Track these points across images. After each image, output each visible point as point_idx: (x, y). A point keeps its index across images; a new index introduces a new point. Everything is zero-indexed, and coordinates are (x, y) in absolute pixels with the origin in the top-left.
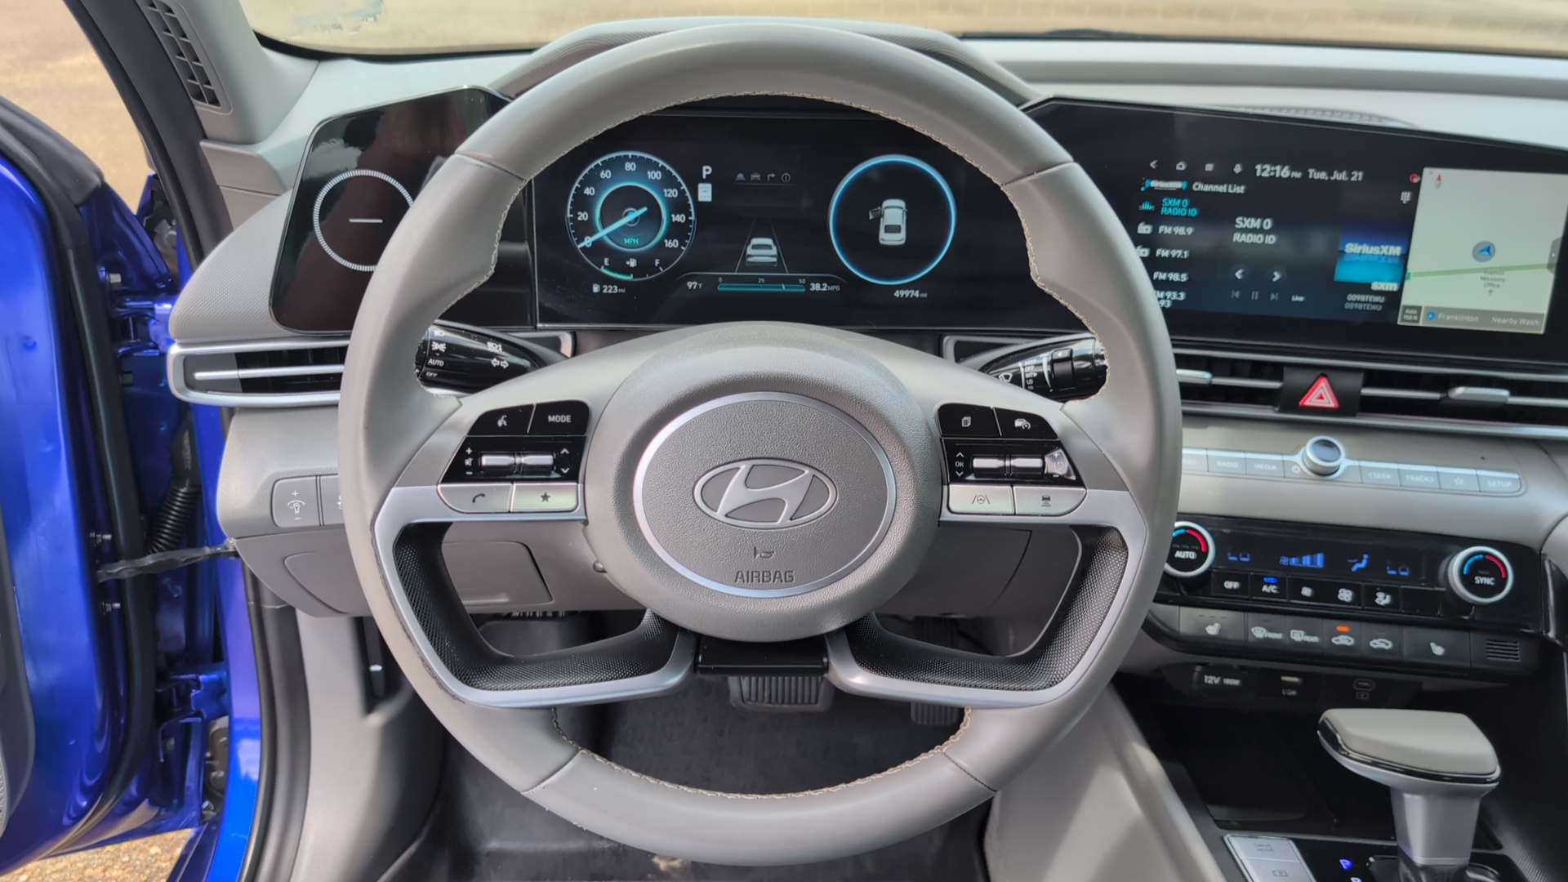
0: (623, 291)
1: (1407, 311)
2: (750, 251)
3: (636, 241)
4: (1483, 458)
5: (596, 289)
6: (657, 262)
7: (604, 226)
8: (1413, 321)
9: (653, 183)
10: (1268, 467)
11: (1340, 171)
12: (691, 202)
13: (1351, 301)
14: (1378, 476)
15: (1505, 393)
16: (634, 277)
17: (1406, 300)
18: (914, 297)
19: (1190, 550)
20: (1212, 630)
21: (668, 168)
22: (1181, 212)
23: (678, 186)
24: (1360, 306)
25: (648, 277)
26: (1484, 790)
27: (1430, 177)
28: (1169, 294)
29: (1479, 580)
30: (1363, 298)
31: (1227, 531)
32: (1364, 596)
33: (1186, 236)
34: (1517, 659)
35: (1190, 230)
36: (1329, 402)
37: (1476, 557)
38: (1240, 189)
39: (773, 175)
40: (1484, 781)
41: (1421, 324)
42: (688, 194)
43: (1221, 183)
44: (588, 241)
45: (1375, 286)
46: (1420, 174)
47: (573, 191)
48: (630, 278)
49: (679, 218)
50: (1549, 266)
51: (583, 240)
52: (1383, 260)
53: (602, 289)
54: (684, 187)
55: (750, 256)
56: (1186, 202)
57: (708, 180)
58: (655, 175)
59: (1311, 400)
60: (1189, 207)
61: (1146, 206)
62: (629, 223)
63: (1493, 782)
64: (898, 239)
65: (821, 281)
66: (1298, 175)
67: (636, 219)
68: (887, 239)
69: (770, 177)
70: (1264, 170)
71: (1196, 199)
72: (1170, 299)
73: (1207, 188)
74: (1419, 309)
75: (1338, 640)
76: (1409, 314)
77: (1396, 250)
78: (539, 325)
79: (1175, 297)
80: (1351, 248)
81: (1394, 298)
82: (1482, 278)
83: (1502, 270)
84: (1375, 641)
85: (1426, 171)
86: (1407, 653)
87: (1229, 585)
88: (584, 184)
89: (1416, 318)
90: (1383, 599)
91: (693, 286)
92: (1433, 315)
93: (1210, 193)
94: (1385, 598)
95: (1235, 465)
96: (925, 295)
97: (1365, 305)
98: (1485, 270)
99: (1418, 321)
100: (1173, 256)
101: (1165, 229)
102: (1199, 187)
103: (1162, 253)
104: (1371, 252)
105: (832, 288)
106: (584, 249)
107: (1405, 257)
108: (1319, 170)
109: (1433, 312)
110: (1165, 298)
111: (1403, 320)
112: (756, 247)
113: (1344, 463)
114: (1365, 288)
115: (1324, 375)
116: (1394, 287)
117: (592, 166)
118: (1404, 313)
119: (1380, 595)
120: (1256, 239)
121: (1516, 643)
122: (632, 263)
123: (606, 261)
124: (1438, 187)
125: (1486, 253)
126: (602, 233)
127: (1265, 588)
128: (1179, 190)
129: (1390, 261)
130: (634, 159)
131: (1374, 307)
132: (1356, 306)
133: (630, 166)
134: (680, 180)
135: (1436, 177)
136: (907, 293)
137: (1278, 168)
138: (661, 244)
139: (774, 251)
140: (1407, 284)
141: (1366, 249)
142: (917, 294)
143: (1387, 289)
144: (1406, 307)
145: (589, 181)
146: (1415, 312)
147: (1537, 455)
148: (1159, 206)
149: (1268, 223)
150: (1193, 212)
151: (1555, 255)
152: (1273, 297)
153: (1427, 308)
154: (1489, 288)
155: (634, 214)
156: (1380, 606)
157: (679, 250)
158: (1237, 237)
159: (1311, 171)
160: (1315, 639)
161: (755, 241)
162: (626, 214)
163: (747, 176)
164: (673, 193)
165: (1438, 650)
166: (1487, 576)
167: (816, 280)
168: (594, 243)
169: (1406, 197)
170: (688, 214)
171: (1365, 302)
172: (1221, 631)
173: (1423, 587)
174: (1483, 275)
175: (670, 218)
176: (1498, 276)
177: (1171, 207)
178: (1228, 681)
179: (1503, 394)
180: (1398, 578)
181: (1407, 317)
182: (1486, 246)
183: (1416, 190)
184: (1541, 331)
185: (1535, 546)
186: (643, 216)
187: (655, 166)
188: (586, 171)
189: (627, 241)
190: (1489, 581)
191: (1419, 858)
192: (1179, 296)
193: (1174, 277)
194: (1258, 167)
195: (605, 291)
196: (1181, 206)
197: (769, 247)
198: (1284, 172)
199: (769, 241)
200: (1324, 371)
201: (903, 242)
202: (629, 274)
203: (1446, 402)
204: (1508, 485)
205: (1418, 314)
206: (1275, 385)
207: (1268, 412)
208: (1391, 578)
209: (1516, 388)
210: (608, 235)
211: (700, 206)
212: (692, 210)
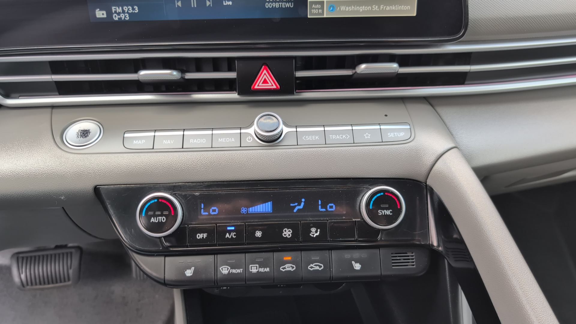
1: (314, 6)
4: (386, 116)
8: (319, 14)
10: (228, 140)
13: (270, 2)
14: (309, 138)
15: (395, 65)
19: (162, 215)
20: (189, 273)
24: (277, 5)
28: (126, 9)
29: (381, 212)
31: (197, 194)
32: (302, 232)
34: (413, 265)
36: (272, 85)
37: (378, 195)
41: (325, 16)
59: (259, 85)
72: (128, 13)
74: (321, 3)
75: (285, 268)
76: (316, 9)
79: (131, 11)
84: (311, 265)
86: (335, 272)
87: (200, 236)
89: (320, 11)
90: (315, 233)
92: (333, 7)
94: (316, 232)
95: (204, 141)
97: (280, 4)
99: (323, 14)
109: (332, 5)
110: (124, 12)
111: (311, 15)
113: (286, 130)
115: (265, 64)
118: (311, 8)
119: (313, 230)
121: (413, 253)
127: (227, 235)
131: (288, 5)
132: (274, 5)
144: (312, 3)
146: (319, 6)
147: (425, 108)
152: (208, 3)
153: (328, 2)
156: (313, 238)
160: (268, 270)
166: (387, 209)
172: (195, 272)
173: (345, 219)
179: (393, 67)
180: (328, 214)
181: (314, 11)
184: (414, 14)
185: (421, 179)
190: (388, 212)
192: (133, 9)
200: (264, 61)
203: (355, 76)
204: (402, 134)
205: (322, 8)
206: (232, 75)
207: (234, 96)
208: (323, 215)
209: (404, 61)
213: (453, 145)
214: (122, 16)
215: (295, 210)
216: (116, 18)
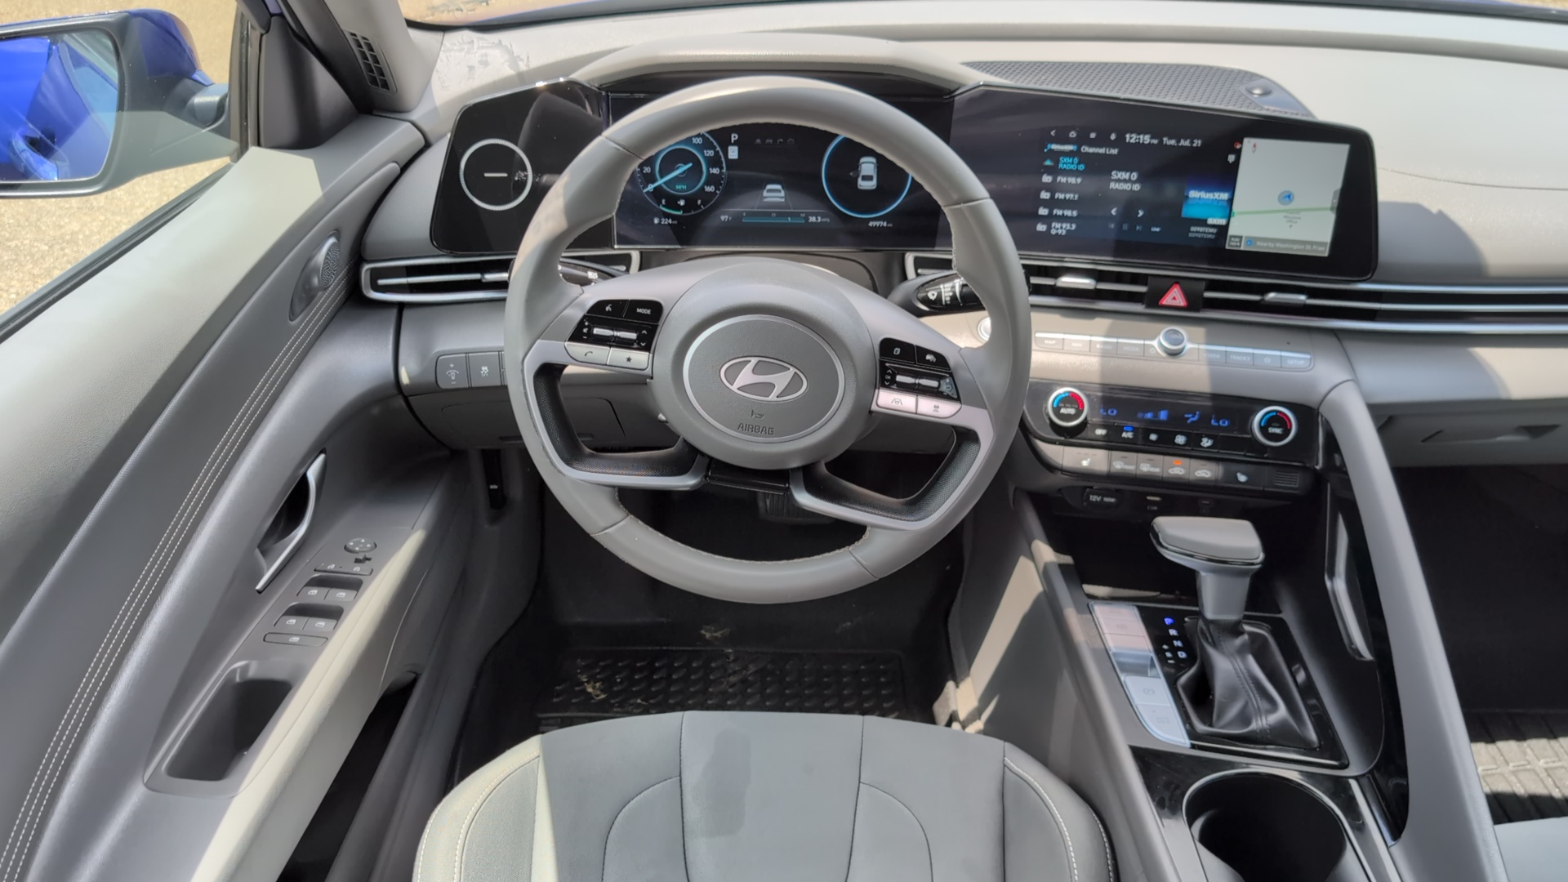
0: (676, 222)
1: (1232, 239)
2: (765, 194)
3: (684, 187)
4: (1288, 343)
5: (656, 221)
6: (699, 202)
7: (662, 177)
8: (1237, 246)
9: (697, 146)
10: (1133, 349)
11: (1186, 140)
12: (723, 159)
13: (1193, 232)
14: (1210, 356)
15: (1304, 297)
16: (684, 212)
17: (1232, 231)
18: (883, 226)
19: (1072, 407)
20: (1085, 463)
21: (707, 135)
22: (1072, 167)
23: (714, 148)
24: (1199, 236)
25: (693, 213)
26: (1252, 570)
27: (1248, 144)
28: (1064, 225)
29: (1272, 430)
30: (1201, 229)
31: (1099, 394)
32: (1194, 441)
33: (1076, 184)
34: (1296, 485)
35: (1079, 180)
36: (1180, 302)
37: (1271, 414)
38: (1115, 151)
39: (782, 140)
40: (1253, 564)
41: (1242, 248)
42: (721, 154)
43: (1101, 147)
44: (651, 187)
45: (1210, 221)
46: (1241, 143)
48: (680, 213)
49: (715, 171)
50: (1332, 209)
51: (647, 187)
52: (1215, 203)
53: (661, 221)
54: (718, 149)
55: (766, 197)
56: (1076, 160)
57: (736, 143)
58: (698, 141)
59: (1168, 300)
60: (1079, 163)
61: (1048, 163)
62: (680, 174)
63: (1258, 564)
64: (871, 185)
65: (816, 215)
66: (1155, 142)
67: (684, 172)
68: (864, 185)
69: (779, 142)
70: (1132, 138)
71: (1083, 158)
72: (1065, 229)
73: (1092, 150)
74: (1241, 237)
75: (1174, 471)
76: (1234, 241)
77: (1225, 196)
78: (616, 247)
79: (1068, 228)
80: (1193, 194)
81: (1223, 230)
82: (1286, 217)
83: (1298, 211)
84: (1199, 472)
85: (1246, 140)
86: (1221, 480)
87: (1098, 431)
89: (1238, 244)
90: (1206, 443)
91: (725, 218)
92: (1251, 242)
93: (1093, 154)
94: (1208, 442)
95: (1110, 347)
96: (890, 225)
98: (1287, 211)
99: (1240, 246)
100: (1067, 198)
101: (1062, 179)
102: (1086, 149)
103: (1060, 196)
104: (1207, 197)
105: (825, 220)
106: (648, 193)
107: (1231, 201)
108: (1170, 138)
109: (1251, 240)
110: (1062, 228)
111: (1229, 246)
112: (769, 191)
113: (1189, 346)
114: (1202, 222)
115: (1177, 283)
116: (1223, 222)
118: (1230, 241)
119: (1205, 440)
120: (1126, 187)
121: (1297, 474)
122: (682, 203)
123: (663, 202)
124: (1254, 151)
125: (1287, 199)
126: (660, 182)
127: (1124, 434)
128: (1072, 151)
129: (1220, 204)
131: (1210, 236)
132: (1197, 235)
134: (715, 144)
135: (1252, 145)
136: (877, 223)
137: (1141, 137)
138: (702, 188)
139: (782, 194)
140: (1232, 220)
141: (1203, 195)
142: (885, 224)
143: (1218, 223)
144: (1232, 236)
146: (1238, 240)
147: (1332, 341)
148: (1057, 162)
149: (1135, 176)
150: (1082, 167)
151: (1336, 201)
152: (1138, 228)
153: (1246, 237)
154: (1289, 224)
155: (682, 168)
156: (1203, 447)
157: (715, 194)
158: (1113, 185)
159: (1165, 139)
160: (1158, 470)
161: (769, 187)
162: (678, 168)
163: (763, 141)
164: (710, 153)
165: (1242, 478)
166: (1277, 427)
167: (812, 214)
168: (655, 188)
169: (1231, 158)
170: (721, 168)
171: (1203, 233)
172: (1090, 463)
173: (1236, 434)
174: (1285, 214)
175: (708, 171)
176: (1297, 216)
177: (1066, 163)
178: (1106, 499)
179: (1302, 298)
180: (1219, 428)
181: (1232, 244)
182: (1287, 194)
183: (1238, 153)
184: (1326, 255)
185: (1314, 405)
186: (688, 169)
187: (698, 135)
189: (678, 187)
190: (1278, 431)
191: (1209, 614)
192: (1071, 227)
193: (1068, 213)
194: (1128, 136)
195: (662, 223)
196: (1073, 163)
197: (779, 191)
198: (1146, 139)
199: (778, 187)
200: (1177, 280)
201: (874, 187)
202: (678, 210)
203: (1263, 302)
204: (1302, 362)
205: (1240, 242)
206: (1142, 289)
207: (1139, 308)
208: (1214, 428)
209: (1313, 293)
210: (665, 183)
211: (730, 163)
212: (724, 165)
213: (1349, 378)
214: (1060, 232)
215: (1189, 421)
216: (1053, 232)
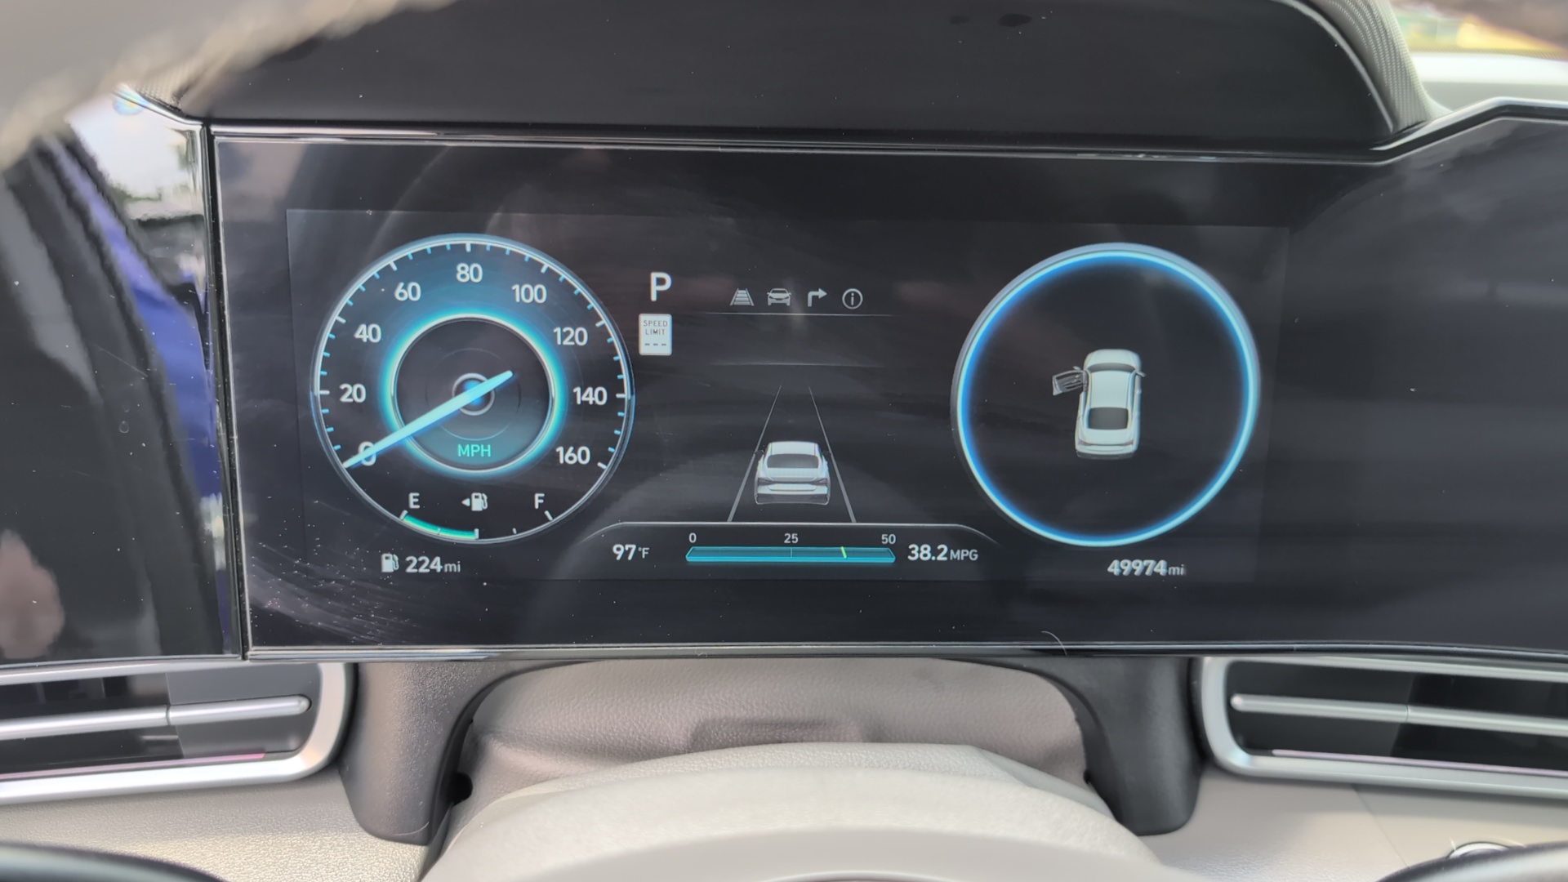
0: (456, 568)
2: (764, 470)
3: (486, 451)
5: (389, 564)
6: (538, 500)
7: (406, 420)
9: (527, 312)
12: (620, 357)
16: (481, 537)
18: (1155, 575)
21: (564, 275)
23: (589, 319)
25: (516, 536)
39: (821, 293)
42: (614, 338)
44: (367, 453)
47: (327, 334)
48: (471, 537)
49: (592, 396)
51: (355, 452)
53: (404, 564)
54: (604, 321)
55: (769, 482)
57: (664, 304)
58: (533, 294)
62: (467, 407)
64: (1121, 441)
65: (932, 538)
67: (487, 397)
68: (1092, 441)
69: (815, 298)
78: (254, 651)
88: (355, 316)
91: (626, 553)
96: (1179, 571)
105: (959, 555)
106: (357, 471)
112: (779, 461)
117: (374, 271)
122: (478, 503)
123: (413, 498)
126: (401, 434)
130: (477, 254)
133: (466, 272)
134: (593, 304)
136: (1137, 566)
138: (550, 457)
139: (822, 471)
142: (1161, 568)
145: (368, 309)
155: (479, 387)
157: (591, 472)
161: (777, 448)
162: (460, 389)
163: (759, 297)
164: (576, 336)
167: (921, 537)
168: (382, 458)
170: (615, 386)
175: (570, 397)
186: (501, 391)
187: (532, 272)
188: (359, 285)
189: (464, 451)
195: (410, 570)
197: (808, 461)
199: (810, 448)
201: (1132, 449)
202: (469, 528)
210: (417, 437)
211: (644, 367)
212: (625, 376)
